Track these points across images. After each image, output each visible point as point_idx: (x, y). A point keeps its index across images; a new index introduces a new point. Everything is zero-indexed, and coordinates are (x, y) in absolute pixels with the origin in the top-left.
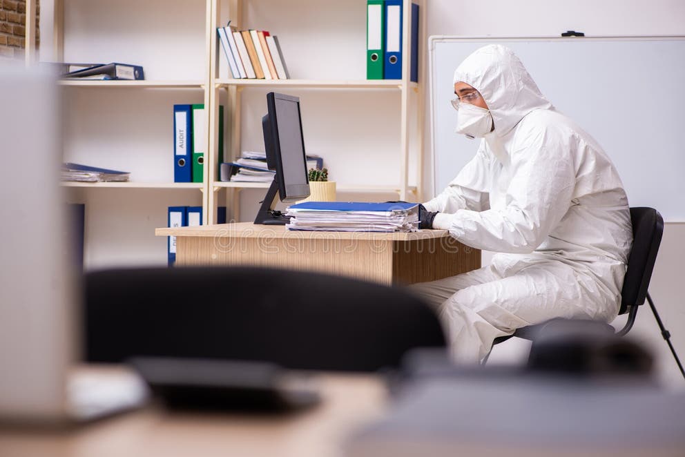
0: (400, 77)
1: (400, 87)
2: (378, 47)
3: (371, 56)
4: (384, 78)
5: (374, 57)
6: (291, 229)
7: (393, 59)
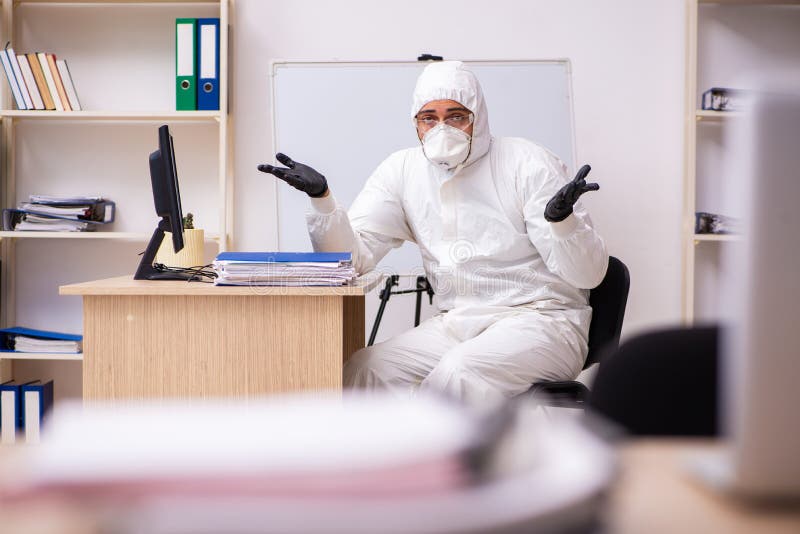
0: (218, 108)
1: (218, 119)
2: (190, 72)
3: (181, 83)
4: (197, 109)
5: (185, 85)
6: (219, 285)
7: (208, 87)
